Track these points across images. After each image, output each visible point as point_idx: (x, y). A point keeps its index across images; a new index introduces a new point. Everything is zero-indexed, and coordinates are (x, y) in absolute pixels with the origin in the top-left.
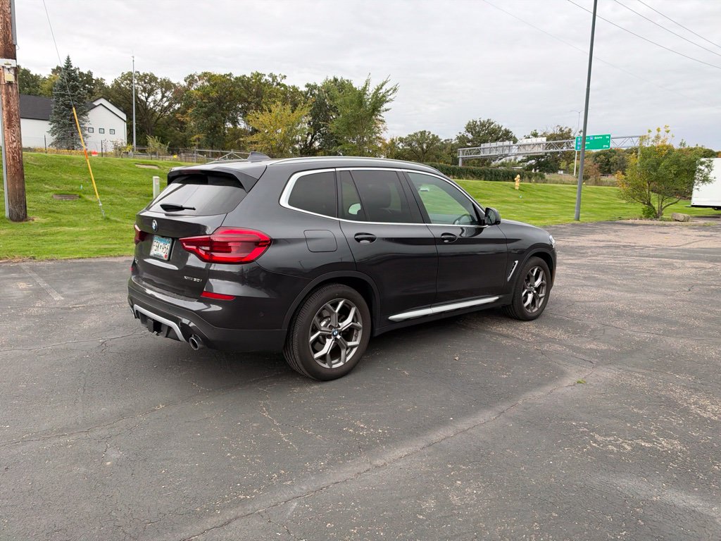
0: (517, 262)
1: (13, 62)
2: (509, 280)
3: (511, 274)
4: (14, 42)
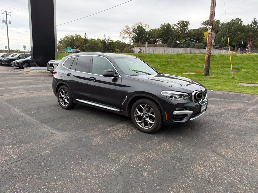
0: (127, 97)
1: (211, 27)
2: (123, 104)
3: (124, 102)
4: (213, 20)
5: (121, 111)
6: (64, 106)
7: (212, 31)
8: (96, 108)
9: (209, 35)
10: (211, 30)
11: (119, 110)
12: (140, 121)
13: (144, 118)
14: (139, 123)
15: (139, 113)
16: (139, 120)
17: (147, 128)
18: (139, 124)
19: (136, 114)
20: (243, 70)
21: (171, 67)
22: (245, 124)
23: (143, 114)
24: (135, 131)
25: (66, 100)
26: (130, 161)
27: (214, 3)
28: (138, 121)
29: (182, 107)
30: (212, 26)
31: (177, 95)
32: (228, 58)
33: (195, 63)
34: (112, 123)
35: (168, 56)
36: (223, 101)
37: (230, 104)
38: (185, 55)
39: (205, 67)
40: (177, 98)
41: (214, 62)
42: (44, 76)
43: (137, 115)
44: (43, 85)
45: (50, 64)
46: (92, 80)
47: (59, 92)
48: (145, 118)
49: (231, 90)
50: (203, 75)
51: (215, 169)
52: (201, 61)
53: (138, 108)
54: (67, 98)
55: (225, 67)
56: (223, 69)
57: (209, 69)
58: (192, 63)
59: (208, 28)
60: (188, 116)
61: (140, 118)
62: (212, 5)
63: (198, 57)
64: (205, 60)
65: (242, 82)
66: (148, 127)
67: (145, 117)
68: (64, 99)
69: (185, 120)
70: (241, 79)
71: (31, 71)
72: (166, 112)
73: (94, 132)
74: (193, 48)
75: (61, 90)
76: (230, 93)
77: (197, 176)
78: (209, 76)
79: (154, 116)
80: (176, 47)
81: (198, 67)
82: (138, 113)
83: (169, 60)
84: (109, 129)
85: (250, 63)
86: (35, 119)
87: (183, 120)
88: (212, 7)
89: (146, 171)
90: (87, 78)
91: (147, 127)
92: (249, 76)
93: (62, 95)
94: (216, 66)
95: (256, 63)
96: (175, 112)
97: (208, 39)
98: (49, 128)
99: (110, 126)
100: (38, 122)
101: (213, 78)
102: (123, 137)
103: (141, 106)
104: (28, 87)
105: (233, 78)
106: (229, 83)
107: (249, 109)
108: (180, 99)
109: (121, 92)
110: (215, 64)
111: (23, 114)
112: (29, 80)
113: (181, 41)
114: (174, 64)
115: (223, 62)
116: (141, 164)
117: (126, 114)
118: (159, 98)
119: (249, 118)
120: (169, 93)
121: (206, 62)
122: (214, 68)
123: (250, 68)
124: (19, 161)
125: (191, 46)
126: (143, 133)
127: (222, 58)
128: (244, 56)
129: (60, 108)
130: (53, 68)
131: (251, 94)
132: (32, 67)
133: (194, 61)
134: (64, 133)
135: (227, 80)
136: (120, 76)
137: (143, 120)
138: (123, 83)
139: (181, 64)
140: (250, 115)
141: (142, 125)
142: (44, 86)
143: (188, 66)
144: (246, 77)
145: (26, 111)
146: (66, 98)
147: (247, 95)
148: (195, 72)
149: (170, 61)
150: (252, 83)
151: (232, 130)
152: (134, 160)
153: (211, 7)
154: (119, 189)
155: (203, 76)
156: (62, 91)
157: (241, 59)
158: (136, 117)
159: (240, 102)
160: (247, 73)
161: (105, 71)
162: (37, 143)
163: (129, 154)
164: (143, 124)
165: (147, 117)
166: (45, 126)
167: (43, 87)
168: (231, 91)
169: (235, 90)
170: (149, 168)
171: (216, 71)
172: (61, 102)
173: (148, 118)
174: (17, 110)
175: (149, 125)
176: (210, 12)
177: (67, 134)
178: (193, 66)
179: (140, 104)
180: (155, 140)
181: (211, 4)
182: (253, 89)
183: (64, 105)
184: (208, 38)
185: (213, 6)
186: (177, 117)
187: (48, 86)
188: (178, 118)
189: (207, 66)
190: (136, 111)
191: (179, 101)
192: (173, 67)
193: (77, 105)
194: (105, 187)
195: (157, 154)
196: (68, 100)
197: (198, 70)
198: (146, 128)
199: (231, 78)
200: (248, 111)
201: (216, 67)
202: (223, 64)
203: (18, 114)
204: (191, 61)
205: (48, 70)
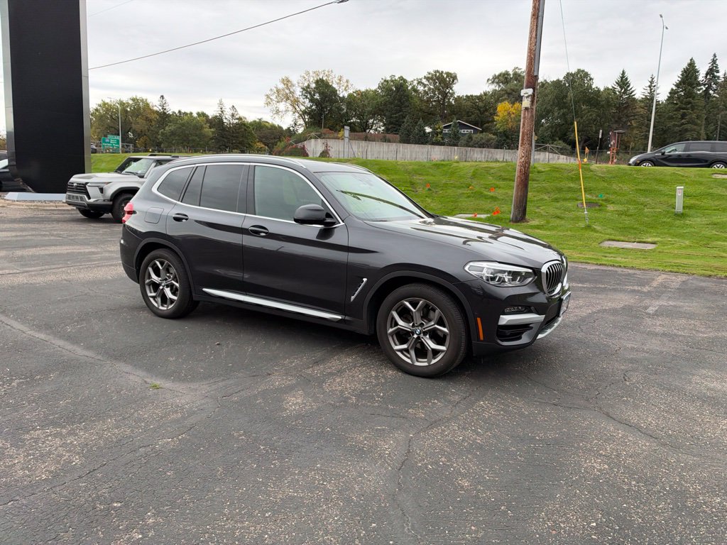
1: (530, 91)
2: (352, 300)
3: (357, 293)
4: (535, 74)
5: (347, 318)
6: (161, 308)
7: (532, 102)
8: (267, 311)
9: (525, 114)
10: (529, 99)
11: (340, 317)
12: (405, 346)
13: (415, 336)
14: (401, 351)
15: (401, 323)
16: (402, 343)
17: (426, 364)
18: (399, 354)
19: (391, 327)
20: (611, 207)
21: (422, 199)
22: (654, 344)
23: (413, 326)
24: (391, 373)
25: (168, 292)
26: (409, 452)
27: (539, 28)
28: (396, 345)
29: (520, 303)
30: (534, 91)
31: (506, 274)
32: (569, 174)
33: (486, 188)
34: (319, 354)
35: (411, 167)
36: (581, 289)
37: (600, 296)
38: (455, 164)
39: (517, 197)
40: (506, 280)
41: (536, 185)
42: (58, 221)
43: (395, 330)
44: (64, 248)
45: (75, 184)
46: (256, 233)
47: (146, 268)
48: (418, 338)
49: (588, 259)
50: (510, 221)
51: (630, 461)
52: (501, 183)
53: (396, 311)
54: (171, 286)
55: (565, 200)
56: (558, 205)
57: (526, 203)
58: (477, 189)
59: (522, 94)
60: (532, 328)
61: (403, 336)
62: (534, 35)
63: (492, 171)
64: (514, 181)
65: (612, 237)
66: (429, 362)
67: (420, 334)
68: (163, 289)
69: (525, 339)
70: (609, 231)
71: (8, 204)
72: (479, 320)
73: (277, 381)
74: (467, 146)
75: (152, 264)
76: (589, 267)
77: (596, 479)
78: (525, 224)
79: (445, 330)
80: (422, 143)
81: (494, 199)
82: (396, 324)
83: (416, 178)
84: (317, 371)
85: (626, 187)
86: (88, 348)
87: (520, 338)
88: (533, 39)
89: (464, 476)
90: (240, 226)
91: (426, 360)
92: (627, 221)
93: (154, 277)
94: (542, 196)
95: (640, 190)
96: (503, 319)
97: (524, 124)
98: (141, 373)
99: (316, 363)
100: (100, 357)
101: (538, 227)
102: (365, 391)
103: (407, 304)
104: (19, 253)
105: (588, 227)
106: (580, 240)
107: (651, 308)
108: (513, 283)
109: (348, 267)
110: (538, 192)
111: (42, 336)
112: (14, 234)
113: (437, 127)
114: (429, 190)
115: (558, 185)
116: (443, 459)
117: (362, 326)
118: (459, 281)
119: (659, 329)
120: (486, 269)
121: (518, 186)
122: (537, 201)
123: (629, 202)
124: (94, 470)
125: (463, 141)
126: (412, 377)
127: (554, 174)
128: (609, 171)
129: (146, 315)
130: (85, 196)
131: (639, 269)
132: (10, 193)
133: (482, 182)
134: (192, 387)
135: (573, 233)
136: (343, 221)
137: (411, 342)
138: (353, 243)
139: (449, 191)
140: (658, 323)
141: (409, 356)
142: (70, 251)
143: (469, 197)
144: (621, 226)
145: (47, 327)
146: (167, 286)
147: (631, 271)
148: (487, 212)
149: (418, 181)
150: (637, 240)
151: (632, 361)
152: (421, 450)
153: (531, 38)
154: (413, 526)
155: (512, 223)
156: (155, 264)
157: (603, 177)
158: (392, 334)
159: (621, 291)
160: (620, 213)
161: (302, 209)
162: (124, 419)
163: (400, 435)
164: (413, 353)
165: (425, 334)
166: (123, 367)
167: (68, 253)
168: (587, 261)
169: (598, 259)
170: (469, 467)
171: (541, 208)
172: (152, 297)
173: (428, 336)
174: (17, 325)
175: (430, 354)
176: (528, 53)
177: (204, 387)
178: (480, 195)
179: (405, 298)
180: (453, 393)
181: (531, 32)
182: (642, 257)
183: (162, 306)
184: (524, 121)
185: (536, 38)
186: (508, 332)
187: (82, 251)
188: (512, 335)
189: (521, 196)
190: (393, 318)
191: (511, 289)
192: (427, 199)
193: (200, 304)
194: (374, 525)
195: (472, 430)
196: (174, 292)
197: (495, 206)
198: (422, 363)
199: (582, 229)
200: (649, 314)
201: (542, 199)
202: (560, 190)
203: (25, 335)
204: (475, 182)
205: (70, 204)
